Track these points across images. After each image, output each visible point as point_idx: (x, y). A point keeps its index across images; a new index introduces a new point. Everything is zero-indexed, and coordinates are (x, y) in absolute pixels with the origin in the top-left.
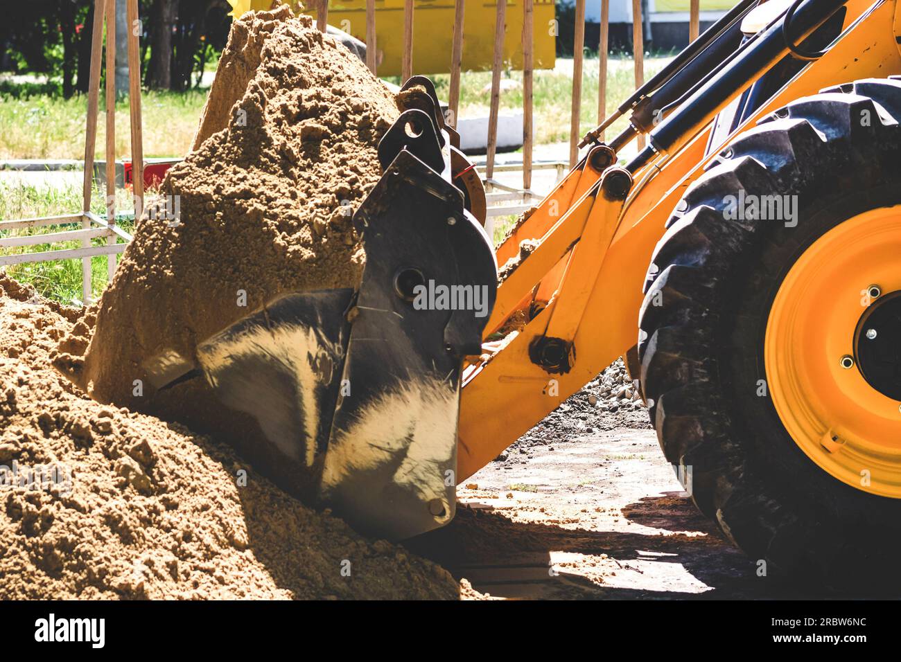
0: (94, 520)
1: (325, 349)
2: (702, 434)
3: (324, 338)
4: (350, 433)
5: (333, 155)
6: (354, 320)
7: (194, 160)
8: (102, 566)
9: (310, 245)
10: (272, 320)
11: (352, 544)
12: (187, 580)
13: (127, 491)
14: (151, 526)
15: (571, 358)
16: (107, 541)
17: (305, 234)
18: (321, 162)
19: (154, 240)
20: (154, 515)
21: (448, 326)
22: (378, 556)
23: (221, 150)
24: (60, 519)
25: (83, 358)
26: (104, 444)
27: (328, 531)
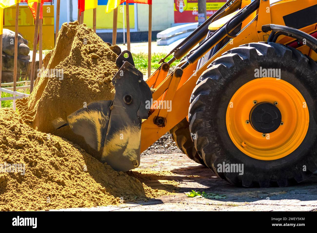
0: (47, 163)
1: (103, 117)
2: (208, 142)
3: (103, 114)
4: (110, 141)
5: (101, 63)
6: (112, 109)
7: (62, 64)
8: (52, 175)
9: (98, 88)
10: (88, 109)
11: (114, 172)
12: (74, 180)
13: (55, 156)
14: (62, 165)
15: (165, 123)
16: (52, 169)
17: (96, 85)
18: (98, 65)
19: (53, 87)
20: (63, 162)
21: (138, 111)
22: (121, 176)
23: (70, 61)
24: (39, 163)
25: (33, 120)
26: (46, 143)
27: (106, 169)
